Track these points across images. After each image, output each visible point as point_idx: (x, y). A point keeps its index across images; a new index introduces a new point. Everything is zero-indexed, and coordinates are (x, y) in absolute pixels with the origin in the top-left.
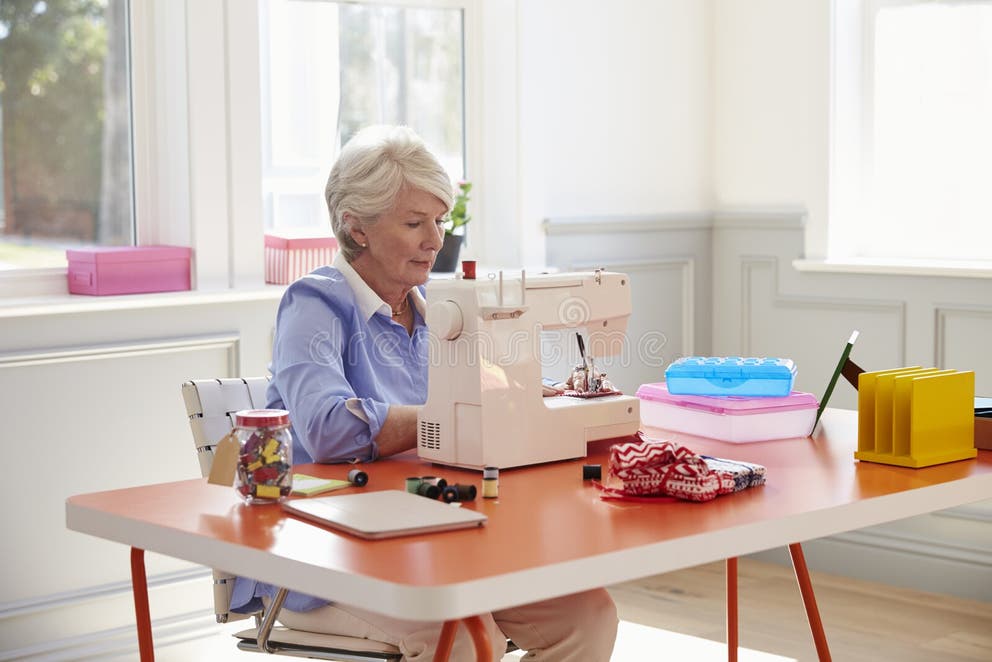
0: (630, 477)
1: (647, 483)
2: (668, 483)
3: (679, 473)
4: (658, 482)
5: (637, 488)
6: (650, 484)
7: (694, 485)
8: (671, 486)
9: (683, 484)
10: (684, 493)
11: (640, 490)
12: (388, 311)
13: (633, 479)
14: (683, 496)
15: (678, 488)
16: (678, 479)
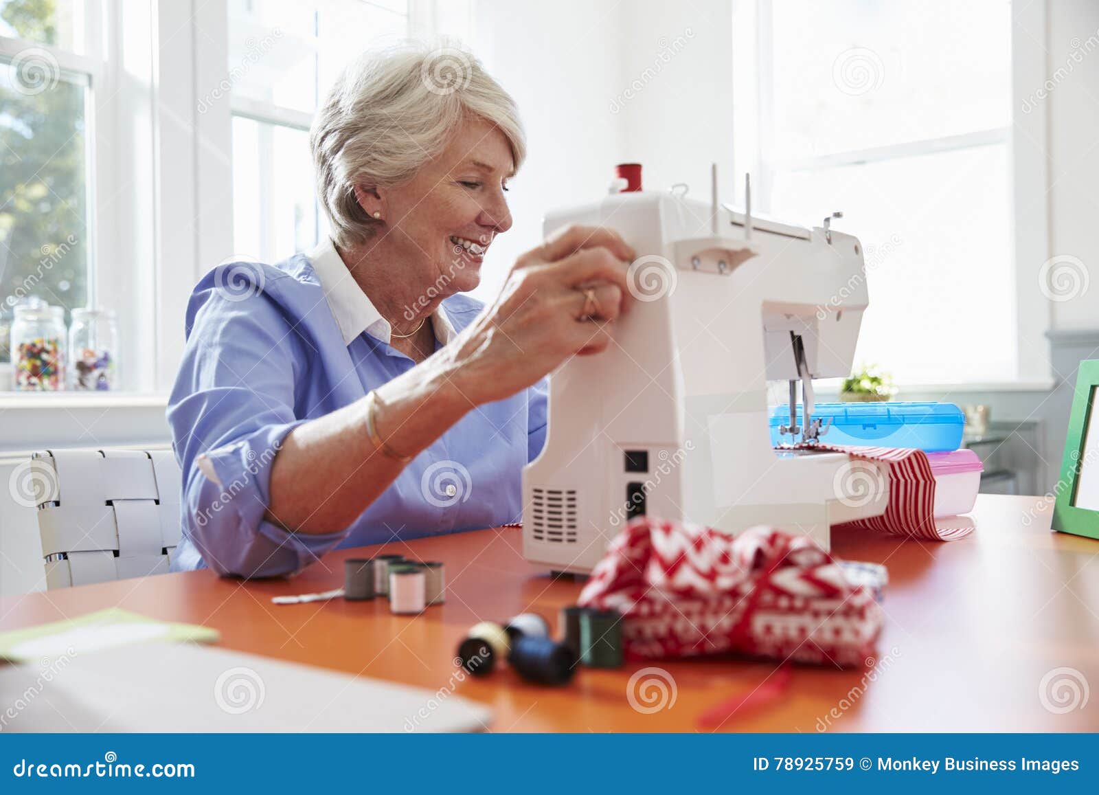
0: (645, 609)
1: (694, 624)
2: (759, 623)
3: (791, 596)
4: (725, 622)
5: (661, 640)
6: (703, 628)
7: (839, 621)
8: (768, 629)
9: (806, 620)
10: (810, 646)
11: (671, 644)
12: (384, 332)
13: (652, 615)
14: (805, 656)
15: (793, 633)
16: (791, 610)
